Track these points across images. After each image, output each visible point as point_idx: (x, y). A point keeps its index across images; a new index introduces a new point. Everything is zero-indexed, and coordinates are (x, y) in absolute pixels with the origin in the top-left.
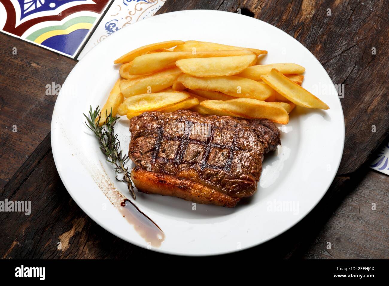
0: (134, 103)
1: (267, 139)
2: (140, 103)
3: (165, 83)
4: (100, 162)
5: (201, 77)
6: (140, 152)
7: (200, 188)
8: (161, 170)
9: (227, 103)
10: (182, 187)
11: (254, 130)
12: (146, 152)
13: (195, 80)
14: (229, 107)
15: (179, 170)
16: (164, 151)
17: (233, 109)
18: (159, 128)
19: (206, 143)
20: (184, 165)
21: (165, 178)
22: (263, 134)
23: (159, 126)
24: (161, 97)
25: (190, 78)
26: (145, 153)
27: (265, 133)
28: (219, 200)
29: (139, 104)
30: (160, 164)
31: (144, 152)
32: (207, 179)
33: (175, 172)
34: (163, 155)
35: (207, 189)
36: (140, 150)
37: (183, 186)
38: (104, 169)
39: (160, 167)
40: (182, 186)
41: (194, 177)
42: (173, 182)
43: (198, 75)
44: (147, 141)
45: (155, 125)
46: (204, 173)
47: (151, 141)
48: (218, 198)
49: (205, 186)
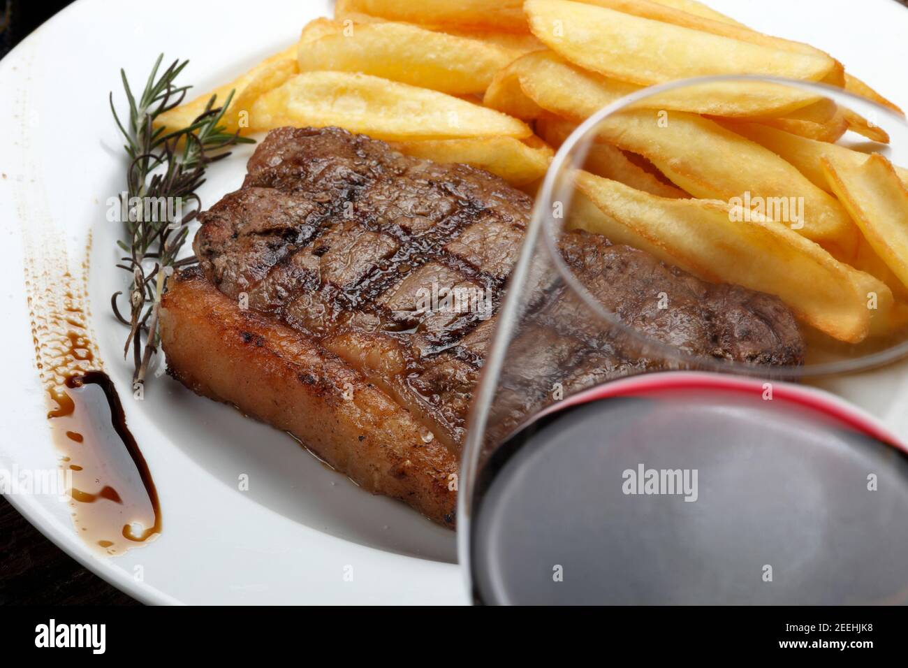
0: (318, 93)
1: (742, 354)
2: (341, 101)
3: (460, 66)
4: (90, 236)
5: (596, 73)
6: (234, 225)
7: (381, 407)
8: (275, 307)
9: (663, 207)
10: (313, 382)
11: (710, 316)
12: (255, 232)
13: (569, 75)
14: (662, 221)
15: (339, 329)
16: (320, 252)
17: (672, 232)
18: (353, 182)
19: (498, 281)
20: (369, 318)
21: (269, 330)
22: (737, 336)
23: (355, 177)
24: (423, 104)
25: (552, 66)
26: (249, 234)
27: (747, 336)
28: (436, 480)
29: (332, 105)
30: (282, 285)
31: (246, 232)
32: (429, 393)
33: (321, 332)
34: (309, 262)
35: (405, 421)
36: (237, 221)
37: (322, 379)
38: (88, 261)
39: (275, 295)
40: (317, 379)
41: (382, 369)
42: (292, 354)
43: (587, 61)
44: (281, 202)
45: (341, 170)
46: (427, 369)
47: (293, 207)
48: (434, 469)
49: (408, 411)
